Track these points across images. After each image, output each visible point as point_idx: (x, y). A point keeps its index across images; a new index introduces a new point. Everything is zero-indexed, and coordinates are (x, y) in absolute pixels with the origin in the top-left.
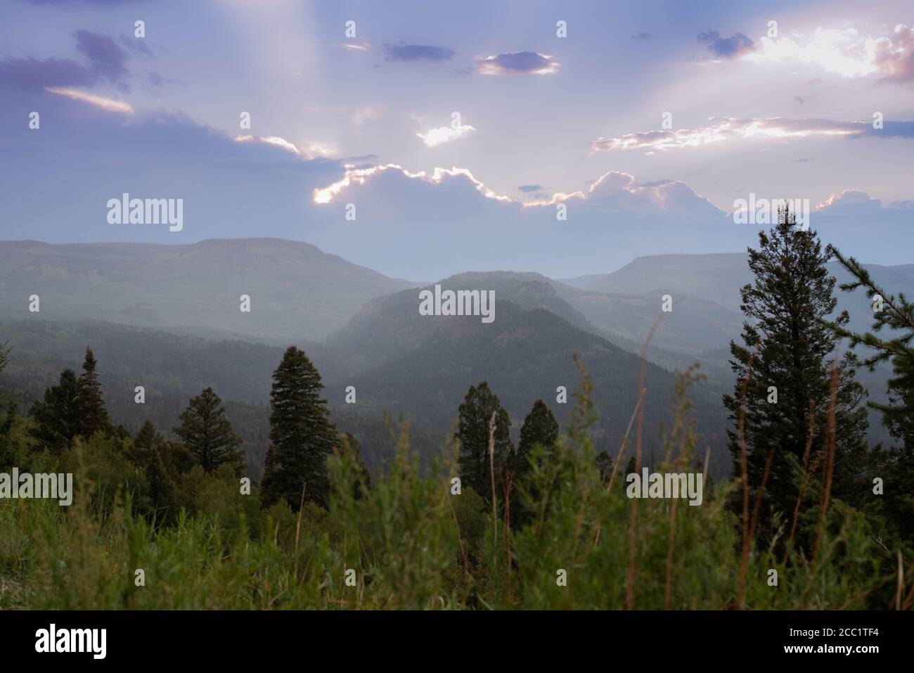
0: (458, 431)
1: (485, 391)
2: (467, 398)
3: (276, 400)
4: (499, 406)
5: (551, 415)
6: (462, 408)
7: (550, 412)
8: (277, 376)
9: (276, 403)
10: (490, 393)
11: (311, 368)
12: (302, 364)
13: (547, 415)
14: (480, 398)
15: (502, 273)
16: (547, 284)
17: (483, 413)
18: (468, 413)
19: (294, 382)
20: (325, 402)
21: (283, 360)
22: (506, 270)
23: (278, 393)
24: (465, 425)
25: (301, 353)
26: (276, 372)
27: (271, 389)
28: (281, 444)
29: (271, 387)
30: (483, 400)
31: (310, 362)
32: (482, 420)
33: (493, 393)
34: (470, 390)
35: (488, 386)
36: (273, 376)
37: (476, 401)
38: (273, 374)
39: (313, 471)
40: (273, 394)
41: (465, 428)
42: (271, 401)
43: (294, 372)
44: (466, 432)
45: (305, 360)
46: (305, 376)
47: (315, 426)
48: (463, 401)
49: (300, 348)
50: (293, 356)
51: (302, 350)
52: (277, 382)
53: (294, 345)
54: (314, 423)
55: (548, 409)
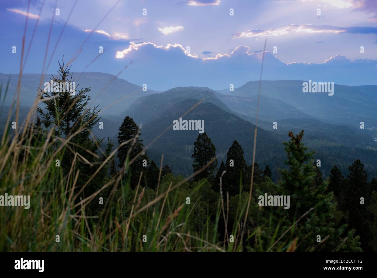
0: (193, 153)
1: (205, 136)
2: (197, 139)
3: (120, 140)
4: (211, 143)
5: (240, 147)
6: (195, 143)
7: (240, 146)
8: (121, 129)
9: (120, 141)
10: (207, 137)
11: (136, 126)
12: (132, 124)
13: (239, 147)
14: (203, 139)
15: (192, 87)
16: (212, 92)
17: (204, 146)
18: (198, 146)
19: (128, 132)
20: (141, 141)
21: (123, 122)
22: (194, 86)
23: (121, 137)
24: (197, 151)
25: (132, 119)
26: (120, 127)
27: (118, 135)
28: (122, 159)
29: (118, 134)
30: (205, 141)
31: (135, 123)
32: (203, 149)
33: (209, 137)
34: (199, 136)
35: (207, 134)
36: (119, 129)
37: (201, 140)
38: (119, 128)
39: (136, 171)
40: (119, 137)
41: (197, 152)
42: (118, 140)
43: (128, 128)
44: (197, 154)
45: (133, 122)
46: (133, 130)
47: (137, 151)
48: (196, 141)
49: (131, 117)
50: (128, 120)
51: (132, 118)
52: (121, 132)
53: (128, 116)
54: (137, 150)
55: (239, 145)
